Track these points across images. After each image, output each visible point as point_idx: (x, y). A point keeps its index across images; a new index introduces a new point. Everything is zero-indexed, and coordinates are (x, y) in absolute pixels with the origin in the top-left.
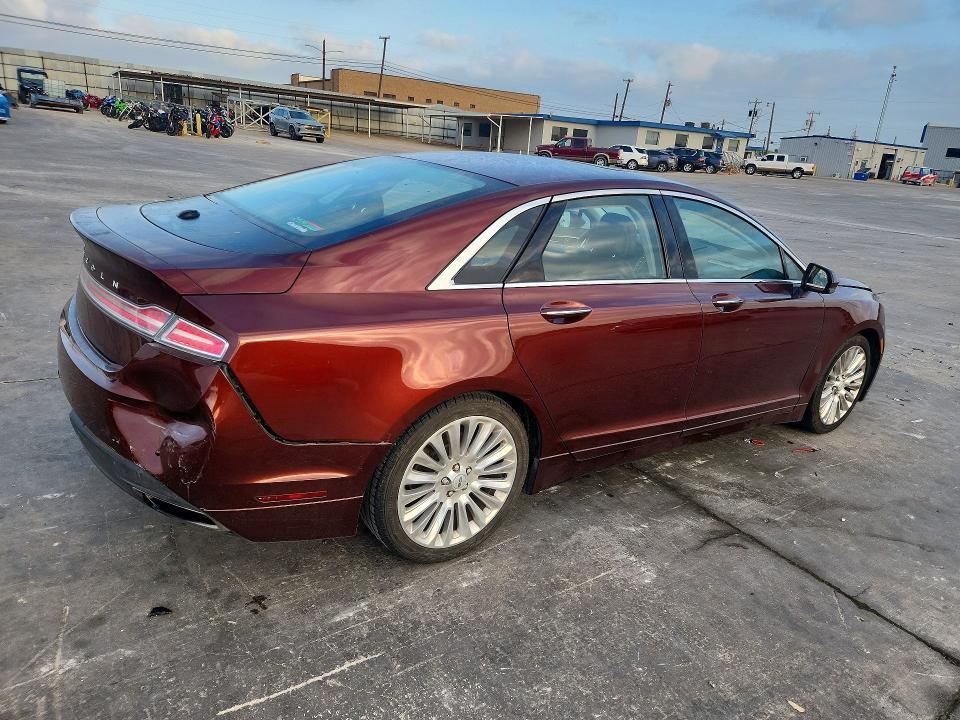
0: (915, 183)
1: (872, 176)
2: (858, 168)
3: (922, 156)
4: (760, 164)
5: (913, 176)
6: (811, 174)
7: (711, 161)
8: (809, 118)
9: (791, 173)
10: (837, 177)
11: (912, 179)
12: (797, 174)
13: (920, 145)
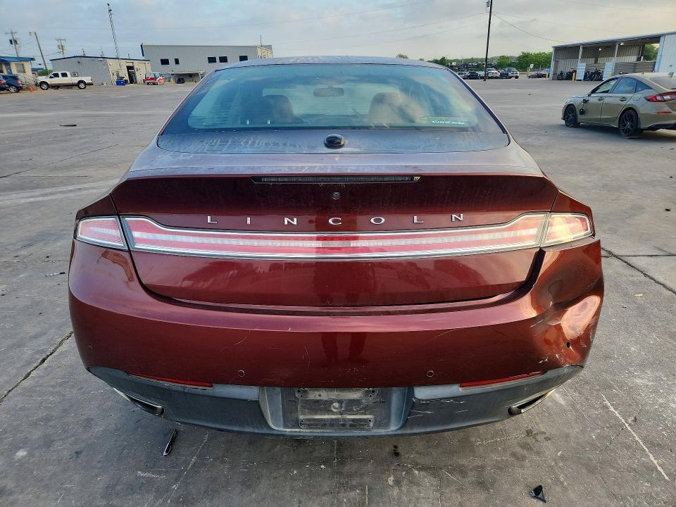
0: (154, 84)
1: (126, 81)
2: (115, 78)
3: (148, 65)
4: (50, 81)
5: (152, 79)
6: (91, 84)
7: (11, 82)
8: (59, 43)
9: (78, 85)
10: (105, 84)
11: (151, 81)
12: (82, 86)
13: (144, 58)
